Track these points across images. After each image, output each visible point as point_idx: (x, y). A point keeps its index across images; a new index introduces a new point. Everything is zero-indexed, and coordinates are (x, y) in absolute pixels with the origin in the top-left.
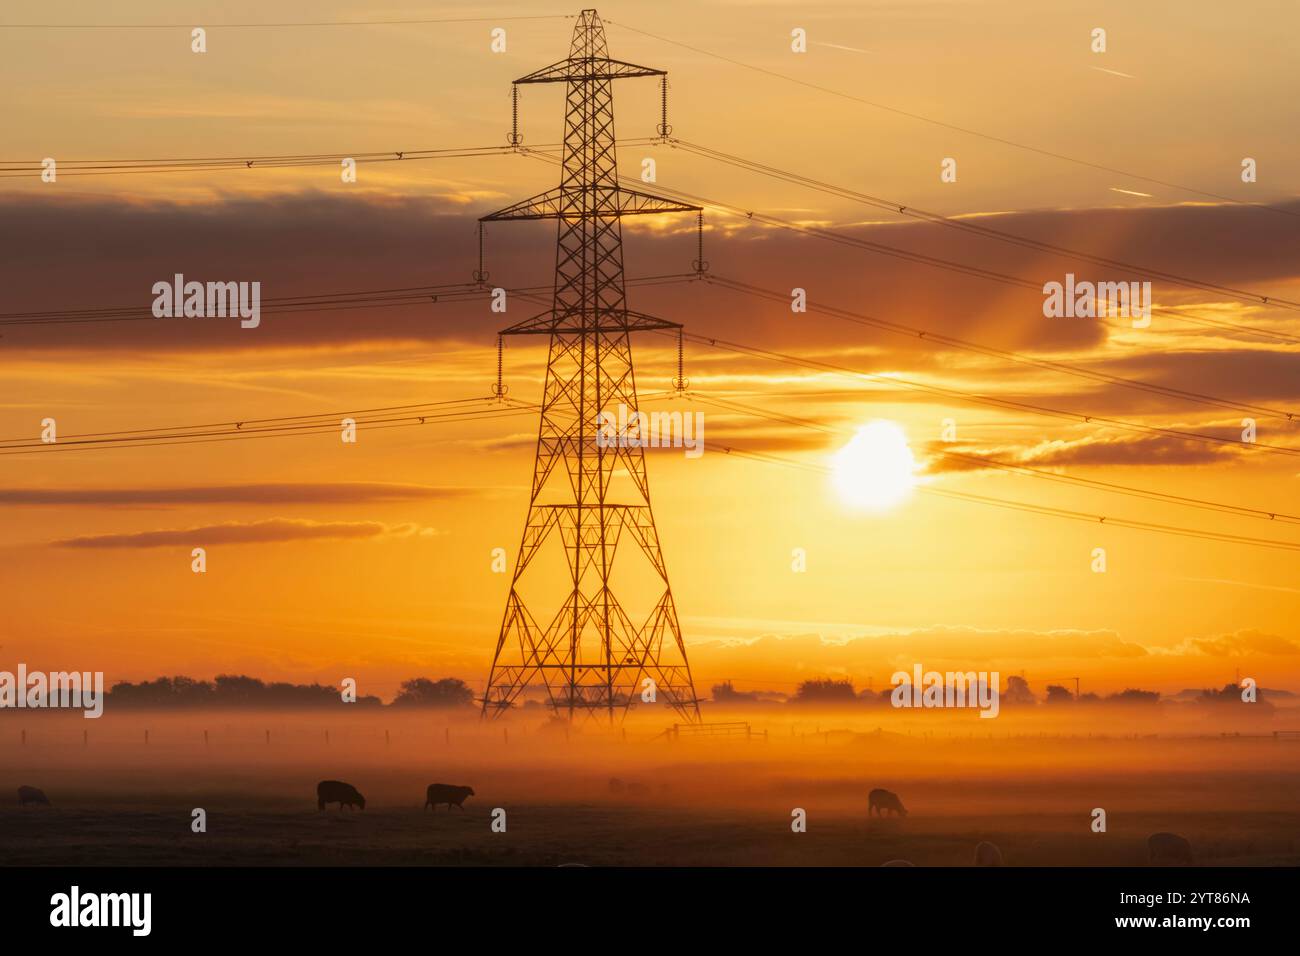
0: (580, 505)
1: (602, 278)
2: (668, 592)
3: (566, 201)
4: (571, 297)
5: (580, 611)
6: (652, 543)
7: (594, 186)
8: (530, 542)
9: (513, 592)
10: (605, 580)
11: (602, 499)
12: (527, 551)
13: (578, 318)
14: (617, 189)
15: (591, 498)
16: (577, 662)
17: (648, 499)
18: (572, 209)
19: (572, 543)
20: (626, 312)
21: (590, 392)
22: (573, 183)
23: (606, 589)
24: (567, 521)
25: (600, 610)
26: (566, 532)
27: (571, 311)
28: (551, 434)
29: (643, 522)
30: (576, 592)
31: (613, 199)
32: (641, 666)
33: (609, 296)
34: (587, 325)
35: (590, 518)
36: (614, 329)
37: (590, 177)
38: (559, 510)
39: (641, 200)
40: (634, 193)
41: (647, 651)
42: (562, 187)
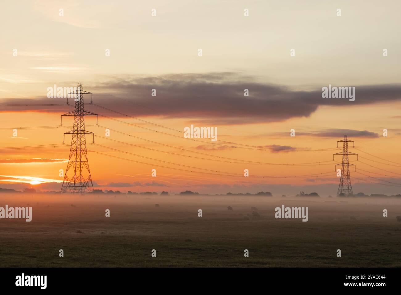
0: (76, 161)
1: (81, 125)
2: (90, 175)
3: (75, 113)
4: (76, 128)
5: (76, 178)
6: (88, 167)
7: (80, 111)
8: (68, 167)
9: (66, 175)
10: (81, 173)
11: (80, 160)
12: (68, 168)
13: (77, 131)
14: (84, 111)
15: (78, 160)
16: (75, 186)
17: (87, 160)
18: (76, 114)
19: (75, 167)
20: (84, 131)
21: (79, 143)
22: (77, 110)
23: (81, 174)
24: (74, 163)
25: (80, 178)
26: (74, 165)
27: (76, 130)
28: (72, 150)
29: (86, 164)
30: (75, 175)
31: (83, 113)
32: (86, 187)
33: (82, 128)
34: (78, 132)
35: (78, 163)
36: (83, 133)
37: (79, 109)
38: (73, 162)
39: (88, 113)
40: (87, 112)
41: (87, 184)
42: (75, 111)
